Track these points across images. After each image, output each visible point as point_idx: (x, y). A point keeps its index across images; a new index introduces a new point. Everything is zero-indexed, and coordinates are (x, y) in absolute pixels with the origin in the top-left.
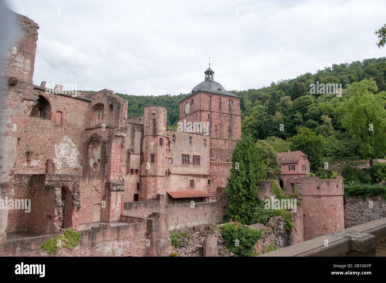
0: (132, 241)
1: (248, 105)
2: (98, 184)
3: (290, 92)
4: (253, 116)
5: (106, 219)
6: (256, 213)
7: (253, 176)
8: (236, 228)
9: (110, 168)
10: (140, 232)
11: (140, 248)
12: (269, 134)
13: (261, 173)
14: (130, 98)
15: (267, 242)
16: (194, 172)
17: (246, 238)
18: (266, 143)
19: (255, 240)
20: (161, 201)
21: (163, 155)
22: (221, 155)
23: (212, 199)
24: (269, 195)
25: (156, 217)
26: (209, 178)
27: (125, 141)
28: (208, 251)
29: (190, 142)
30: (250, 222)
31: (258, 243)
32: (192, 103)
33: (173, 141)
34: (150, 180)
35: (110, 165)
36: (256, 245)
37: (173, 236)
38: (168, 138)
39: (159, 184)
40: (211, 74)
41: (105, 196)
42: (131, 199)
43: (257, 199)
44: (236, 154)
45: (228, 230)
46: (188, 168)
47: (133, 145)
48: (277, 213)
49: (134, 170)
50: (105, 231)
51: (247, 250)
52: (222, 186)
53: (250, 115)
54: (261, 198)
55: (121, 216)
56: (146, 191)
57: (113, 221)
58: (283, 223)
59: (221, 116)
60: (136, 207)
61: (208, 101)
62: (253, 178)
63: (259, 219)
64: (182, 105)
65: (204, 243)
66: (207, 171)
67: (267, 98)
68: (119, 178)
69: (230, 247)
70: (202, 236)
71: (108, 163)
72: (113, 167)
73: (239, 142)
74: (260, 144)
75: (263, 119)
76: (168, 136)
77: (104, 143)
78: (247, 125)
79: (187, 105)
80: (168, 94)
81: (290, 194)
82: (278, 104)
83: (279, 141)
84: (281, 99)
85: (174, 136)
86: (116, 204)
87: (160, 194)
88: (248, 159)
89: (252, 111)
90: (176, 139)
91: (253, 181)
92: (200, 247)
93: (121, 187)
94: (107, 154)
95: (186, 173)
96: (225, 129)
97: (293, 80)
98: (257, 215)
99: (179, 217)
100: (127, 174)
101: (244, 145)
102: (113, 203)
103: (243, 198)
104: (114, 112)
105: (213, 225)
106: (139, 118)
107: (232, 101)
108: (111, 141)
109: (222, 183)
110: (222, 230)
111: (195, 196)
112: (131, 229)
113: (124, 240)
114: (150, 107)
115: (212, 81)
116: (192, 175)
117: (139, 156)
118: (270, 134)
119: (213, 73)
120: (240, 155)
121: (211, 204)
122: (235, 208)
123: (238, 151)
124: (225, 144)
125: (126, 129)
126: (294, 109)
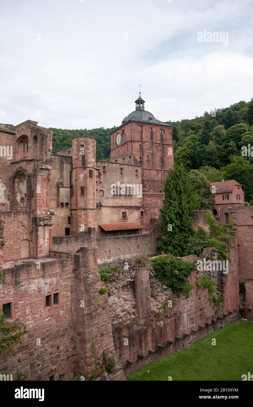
0: (58, 278)
1: (181, 135)
2: (25, 220)
3: (224, 121)
4: (186, 146)
5: (35, 255)
6: (189, 244)
7: (185, 206)
8: (168, 260)
9: (36, 203)
10: (67, 269)
11: (67, 284)
12: (202, 164)
13: (194, 203)
14: (64, 132)
15: (201, 274)
16: (126, 204)
17: (178, 270)
18: (199, 173)
19: (189, 272)
20: (93, 235)
21: (93, 187)
22: (154, 186)
23: (146, 230)
24: (203, 225)
25: (83, 252)
26: (141, 210)
27: (51, 173)
28: (139, 285)
29: (121, 174)
30: (183, 253)
31: (192, 275)
32: (123, 134)
33: (103, 173)
34: (80, 214)
35: (36, 200)
36: (189, 278)
37: (103, 272)
38: (98, 170)
39: (90, 218)
40: (142, 103)
41: (32, 232)
42: (63, 233)
43: (190, 230)
44: (168, 184)
45: (160, 263)
46: (120, 200)
47: (62, 178)
48: (211, 243)
49: (64, 204)
50: (29, 268)
51: (180, 283)
52: (155, 217)
53: (183, 145)
54: (195, 229)
55: (50, 251)
56: (77, 224)
57: (42, 256)
58: (217, 254)
59: (152, 146)
60: (67, 241)
61: (139, 130)
62: (186, 208)
63: (193, 250)
64: (113, 136)
65: (135, 277)
66: (140, 203)
67: (200, 128)
68: (47, 213)
69: (163, 280)
70: (133, 270)
71: (34, 198)
72: (40, 201)
73: (171, 172)
74: (193, 174)
75: (196, 149)
76: (98, 168)
77: (29, 176)
78: (181, 155)
79: (118, 136)
80: (101, 127)
81: (224, 224)
82: (212, 133)
83: (212, 171)
84: (215, 128)
85: (104, 167)
86: (44, 239)
87: (91, 227)
88: (180, 189)
89: (185, 142)
90: (107, 171)
91: (185, 211)
92: (131, 281)
93: (48, 222)
94: (33, 188)
95: (117, 205)
96: (157, 160)
97: (227, 109)
98: (190, 246)
99: (111, 250)
100: (57, 208)
101: (176, 174)
102: (40, 239)
103: (176, 229)
104: (38, 144)
105: (144, 259)
106: (69, 150)
107: (164, 130)
108: (36, 175)
109: (155, 214)
110: (153, 263)
111: (128, 228)
112: (57, 265)
113: (50, 276)
114: (78, 138)
115: (143, 111)
116: (123, 207)
117: (69, 189)
118: (204, 164)
119: (144, 102)
120: (172, 185)
121: (144, 236)
122: (168, 239)
123: (170, 181)
124: (158, 175)
125: (52, 162)
126: (228, 138)
